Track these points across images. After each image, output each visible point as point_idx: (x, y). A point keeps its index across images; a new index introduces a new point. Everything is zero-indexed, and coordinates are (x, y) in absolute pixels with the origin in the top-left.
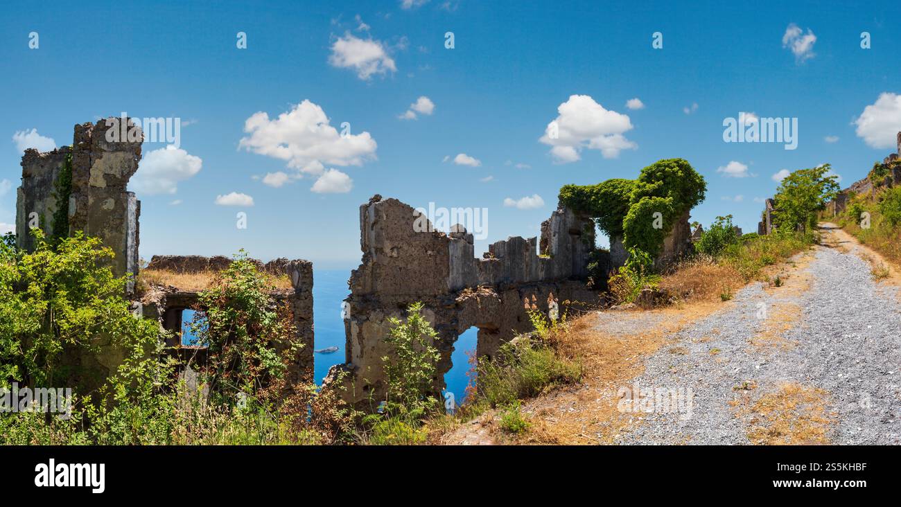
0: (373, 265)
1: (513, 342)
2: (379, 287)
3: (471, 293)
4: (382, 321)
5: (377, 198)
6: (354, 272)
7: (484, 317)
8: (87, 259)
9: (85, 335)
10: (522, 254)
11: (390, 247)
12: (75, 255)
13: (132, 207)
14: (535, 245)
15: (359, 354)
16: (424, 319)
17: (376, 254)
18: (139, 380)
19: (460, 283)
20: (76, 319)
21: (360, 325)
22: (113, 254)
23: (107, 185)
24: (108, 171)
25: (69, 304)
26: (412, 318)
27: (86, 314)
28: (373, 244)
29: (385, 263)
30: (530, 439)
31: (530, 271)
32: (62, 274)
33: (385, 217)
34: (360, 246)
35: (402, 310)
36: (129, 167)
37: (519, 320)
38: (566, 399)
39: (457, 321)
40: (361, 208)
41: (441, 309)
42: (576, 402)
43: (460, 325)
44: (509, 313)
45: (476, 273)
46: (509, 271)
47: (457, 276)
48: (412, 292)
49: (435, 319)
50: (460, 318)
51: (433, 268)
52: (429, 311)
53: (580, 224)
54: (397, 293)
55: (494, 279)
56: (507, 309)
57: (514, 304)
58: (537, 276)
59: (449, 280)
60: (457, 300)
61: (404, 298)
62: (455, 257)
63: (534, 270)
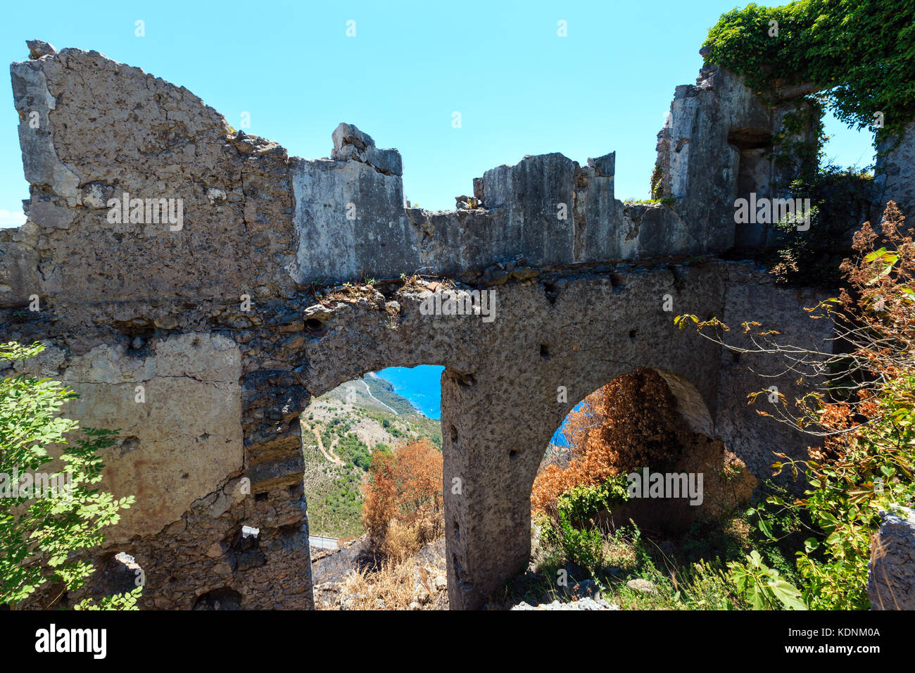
10: (564, 197)
19: (348, 267)
31: (590, 237)
39: (306, 364)
43: (313, 373)
44: (511, 339)
45: (411, 243)
46: (522, 238)
47: (337, 251)
48: (164, 294)
49: (243, 359)
50: (313, 357)
51: (233, 232)
52: (220, 340)
53: (771, 117)
54: (109, 299)
55: (473, 258)
56: (502, 328)
57: (528, 318)
58: (616, 251)
59: (296, 263)
60: (306, 310)
61: (135, 311)
62: (325, 206)
63: (603, 234)
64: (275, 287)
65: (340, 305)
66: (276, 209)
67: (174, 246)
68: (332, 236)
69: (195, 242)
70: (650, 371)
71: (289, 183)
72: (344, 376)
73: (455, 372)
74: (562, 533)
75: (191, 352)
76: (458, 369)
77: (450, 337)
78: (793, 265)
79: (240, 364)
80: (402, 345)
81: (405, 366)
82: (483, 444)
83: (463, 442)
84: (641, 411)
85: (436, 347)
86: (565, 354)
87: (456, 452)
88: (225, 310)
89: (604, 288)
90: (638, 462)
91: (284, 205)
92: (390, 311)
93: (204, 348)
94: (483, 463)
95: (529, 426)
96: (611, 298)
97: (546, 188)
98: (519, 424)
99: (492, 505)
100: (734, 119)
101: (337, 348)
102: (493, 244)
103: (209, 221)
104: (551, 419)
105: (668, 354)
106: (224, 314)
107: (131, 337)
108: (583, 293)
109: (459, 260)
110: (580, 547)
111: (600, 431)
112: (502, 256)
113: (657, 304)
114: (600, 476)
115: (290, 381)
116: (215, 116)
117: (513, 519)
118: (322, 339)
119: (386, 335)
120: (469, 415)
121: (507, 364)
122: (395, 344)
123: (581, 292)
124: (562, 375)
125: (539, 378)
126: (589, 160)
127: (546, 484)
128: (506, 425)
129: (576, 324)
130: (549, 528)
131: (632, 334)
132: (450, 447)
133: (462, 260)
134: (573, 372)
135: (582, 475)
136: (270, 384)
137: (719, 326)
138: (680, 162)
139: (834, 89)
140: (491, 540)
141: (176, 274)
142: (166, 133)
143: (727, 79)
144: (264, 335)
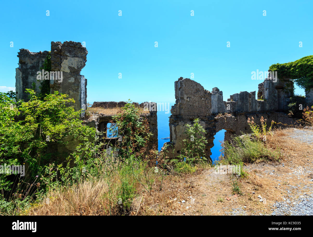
0: (180, 104)
1: (241, 137)
2: (182, 112)
3: (222, 115)
4: (183, 126)
5: (181, 78)
6: (172, 107)
7: (228, 126)
8: (61, 103)
9: (60, 137)
10: (247, 99)
11: (187, 97)
12: (54, 102)
13: (83, 82)
14: (255, 95)
15: (175, 138)
16: (200, 125)
17: (181, 100)
18: (86, 152)
19: (216, 111)
20: (55, 130)
21: (175, 126)
22: (74, 101)
23: (70, 72)
24: (71, 66)
25: (51, 124)
26: (195, 124)
27: (61, 127)
28: (180, 96)
29: (185, 103)
30: (247, 181)
31: (252, 107)
32: (47, 110)
33: (184, 86)
34: (175, 97)
35: (192, 121)
36: (81, 64)
37: (246, 129)
38: (269, 168)
39: (215, 127)
40: (175, 82)
41: (208, 122)
42: (275, 171)
43: (217, 128)
44: (241, 125)
46: (241, 106)
47: (215, 108)
49: (206, 125)
50: (217, 126)
51: (204, 105)
52: (203, 122)
53: (283, 83)
54: (189, 115)
55: (233, 110)
56: (239, 123)
58: (256, 110)
59: (211, 110)
60: (215, 118)
61: (192, 117)
62: (214, 101)
63: (254, 106)
64: (209, 114)
65: (219, 117)
66: (209, 101)
67: (197, 107)
68: (215, 106)
69: (200, 106)
71: (211, 97)
72: (220, 129)
77: (232, 124)
78: (292, 113)
85: (231, 126)
89: (255, 117)
92: (225, 119)
97: (244, 98)
100: (276, 84)
101: (219, 124)
102: (236, 108)
103: (202, 103)
106: (203, 118)
109: (231, 110)
112: (238, 110)
115: (213, 130)
116: (203, 87)
118: (217, 123)
119: (225, 123)
136: (210, 130)
138: (267, 92)
139: (296, 80)
141: (197, 111)
142: (197, 90)
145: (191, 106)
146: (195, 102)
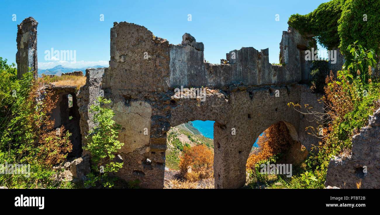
2: (112, 84)
19: (185, 82)
29: (116, 67)
31: (262, 76)
39: (170, 115)
43: (172, 119)
44: (238, 112)
45: (206, 75)
46: (242, 75)
47: (182, 77)
48: (135, 88)
49: (152, 111)
50: (173, 113)
51: (153, 69)
52: (147, 104)
53: (306, 42)
55: (225, 82)
56: (235, 108)
57: (244, 104)
58: (270, 80)
59: (169, 80)
60: (171, 97)
61: (128, 92)
62: (179, 60)
63: (266, 75)
64: (162, 88)
66: (165, 62)
67: (138, 73)
68: (180, 71)
69: (143, 72)
70: (282, 122)
71: (169, 53)
72: (182, 121)
73: (219, 124)
74: (256, 174)
75: (139, 107)
76: (220, 122)
77: (217, 111)
78: (315, 86)
79: (151, 112)
80: (201, 112)
81: (202, 120)
82: (230, 149)
83: (222, 148)
84: (279, 135)
85: (213, 114)
86: (256, 117)
87: (219, 152)
88: (149, 94)
89: (267, 94)
90: (278, 151)
91: (167, 60)
92: (198, 100)
93: (143, 106)
94: (229, 155)
95: (245, 143)
96: (270, 97)
97: (249, 58)
98: (242, 142)
99: (233, 169)
100: (298, 42)
101: (180, 111)
102: (232, 77)
103: (147, 65)
104: (252, 140)
105: (286, 116)
106: (148, 96)
107: (126, 100)
108: (261, 95)
109: (221, 82)
110: (261, 177)
111: (268, 142)
112: (235, 81)
113: (283, 99)
114: (268, 156)
115: (165, 120)
116: (150, 33)
117: (240, 172)
118: (176, 108)
119: (196, 108)
120: (224, 139)
121: (237, 121)
122: (199, 112)
123: (260, 95)
124: (255, 125)
125: (248, 126)
126: (261, 50)
127: (251, 161)
128: (237, 143)
129: (259, 106)
130: (252, 173)
131: (276, 110)
132: (217, 150)
133: (222, 82)
134: (259, 124)
135: (262, 157)
136: (159, 121)
137: (299, 106)
138: (286, 52)
139: (318, 37)
140: (232, 179)
141: (138, 82)
142: (138, 40)
143: (295, 31)
144: (158, 104)
145: (127, 71)
146: (134, 63)
